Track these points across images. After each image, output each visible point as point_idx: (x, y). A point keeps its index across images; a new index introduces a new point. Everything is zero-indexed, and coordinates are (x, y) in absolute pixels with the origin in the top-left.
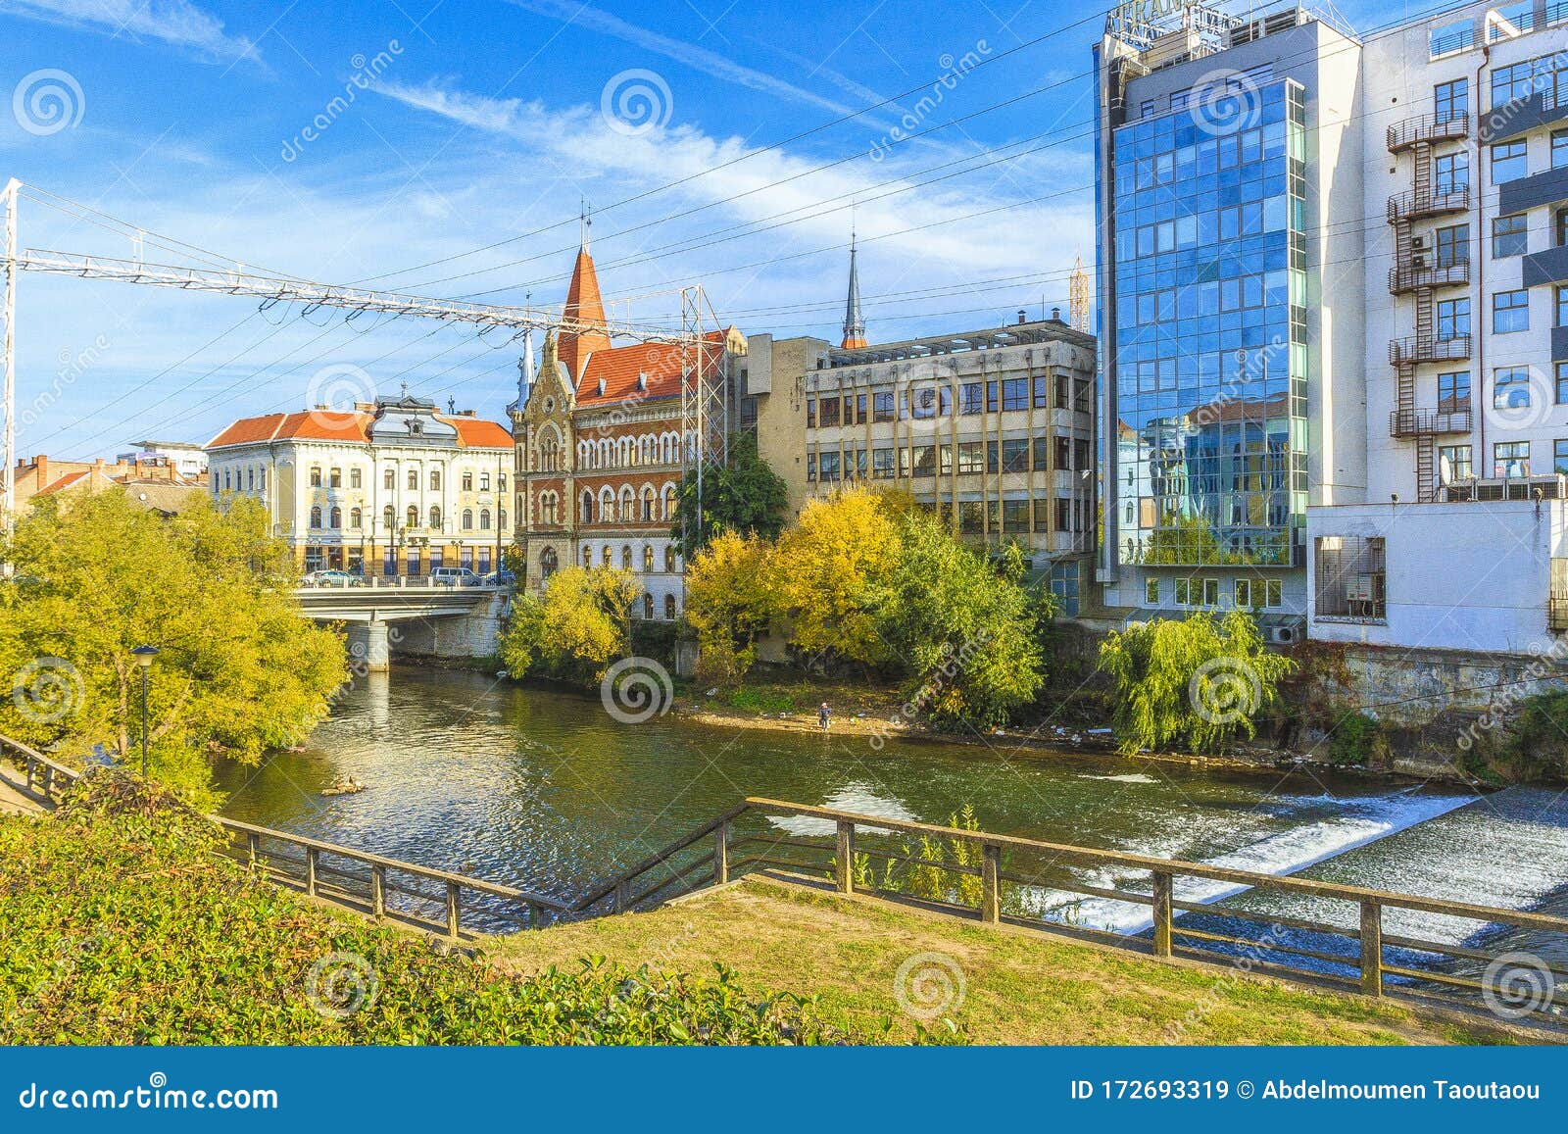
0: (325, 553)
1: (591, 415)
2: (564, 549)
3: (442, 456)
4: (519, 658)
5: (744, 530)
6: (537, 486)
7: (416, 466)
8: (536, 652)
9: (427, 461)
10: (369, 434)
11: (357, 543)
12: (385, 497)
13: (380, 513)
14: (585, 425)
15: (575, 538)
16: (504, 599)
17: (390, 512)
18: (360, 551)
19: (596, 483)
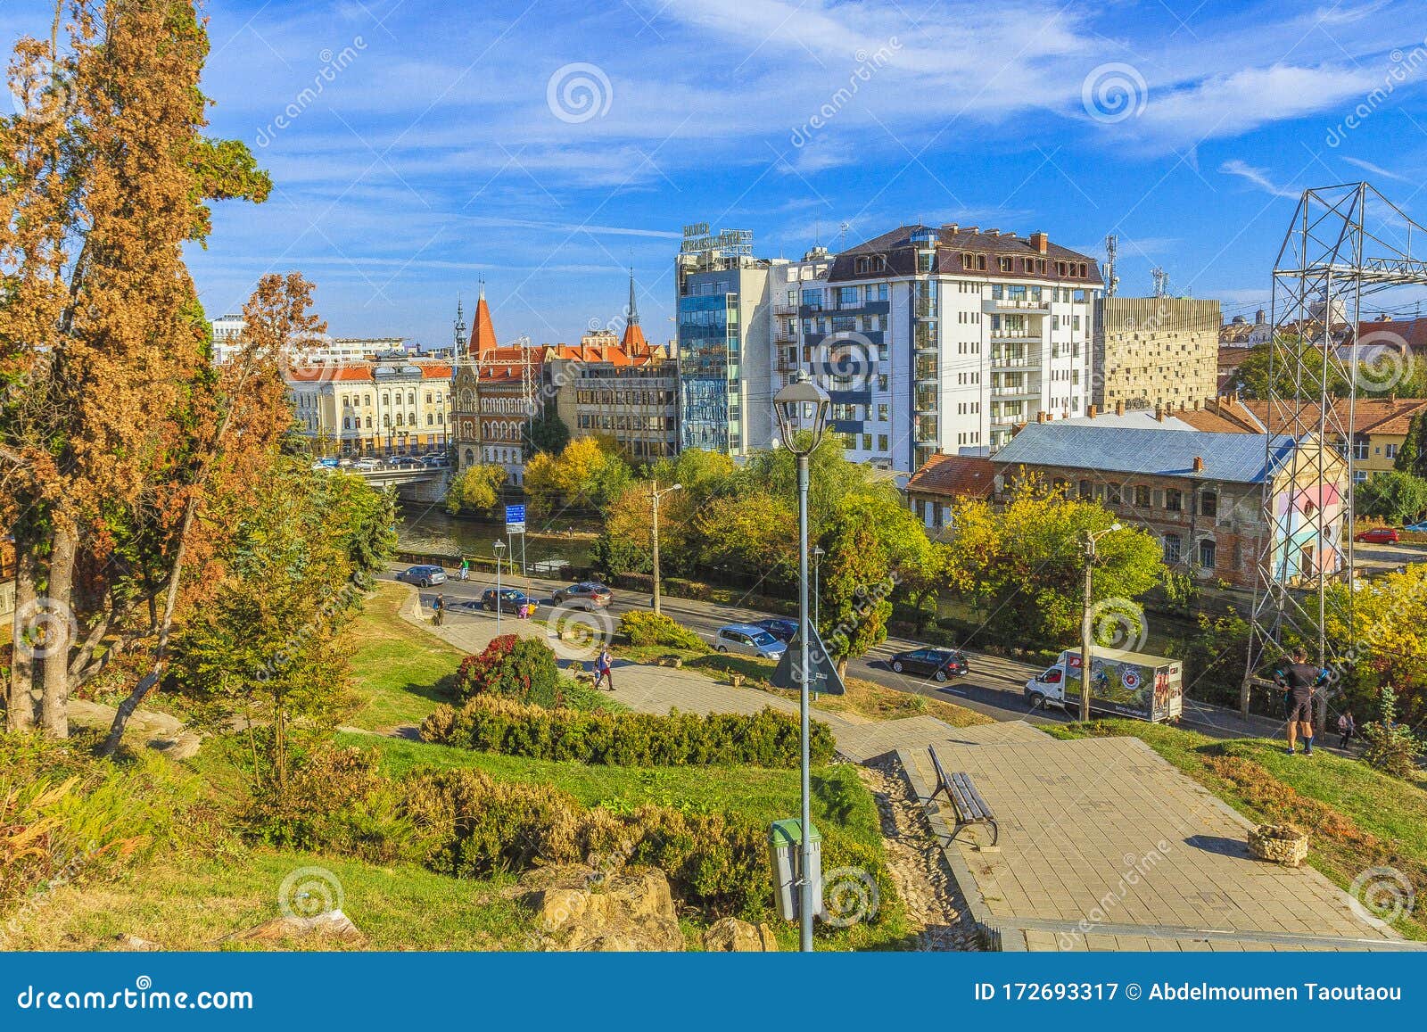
0: (353, 443)
1: (486, 386)
2: (476, 450)
3: (413, 384)
4: (454, 506)
5: (547, 452)
6: (463, 419)
7: (401, 392)
8: (462, 503)
9: (406, 388)
10: (373, 375)
11: (369, 436)
12: (384, 410)
13: (382, 419)
14: (484, 390)
15: (481, 445)
16: (449, 473)
17: (387, 417)
18: (372, 440)
19: (490, 419)
